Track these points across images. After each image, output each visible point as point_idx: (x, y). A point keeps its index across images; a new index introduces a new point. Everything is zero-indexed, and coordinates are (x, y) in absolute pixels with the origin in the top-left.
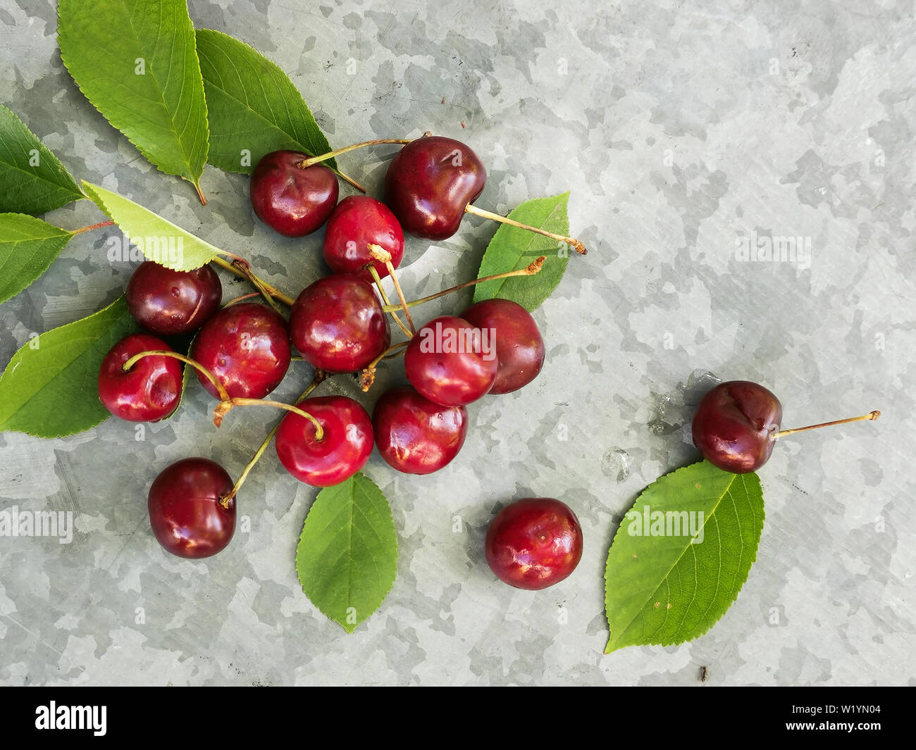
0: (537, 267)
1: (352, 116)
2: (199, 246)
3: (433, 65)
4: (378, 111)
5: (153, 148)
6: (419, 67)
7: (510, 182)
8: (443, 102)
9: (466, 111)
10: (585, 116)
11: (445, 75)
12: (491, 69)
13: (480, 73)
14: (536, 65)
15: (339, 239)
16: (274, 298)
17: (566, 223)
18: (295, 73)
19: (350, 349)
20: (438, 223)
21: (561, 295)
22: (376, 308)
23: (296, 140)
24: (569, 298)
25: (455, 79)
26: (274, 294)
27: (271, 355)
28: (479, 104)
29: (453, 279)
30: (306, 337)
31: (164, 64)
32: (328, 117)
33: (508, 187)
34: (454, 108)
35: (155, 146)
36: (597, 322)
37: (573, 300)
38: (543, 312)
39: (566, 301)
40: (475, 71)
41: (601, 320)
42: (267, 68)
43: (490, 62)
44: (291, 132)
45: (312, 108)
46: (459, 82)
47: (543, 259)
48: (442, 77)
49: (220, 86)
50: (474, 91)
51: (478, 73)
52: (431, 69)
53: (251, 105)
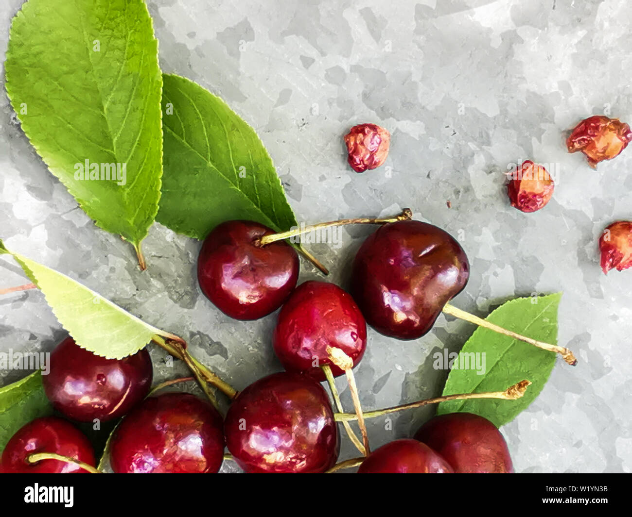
0: (518, 392)
1: (324, 183)
2: (135, 327)
3: (422, 133)
4: (353, 180)
5: (94, 201)
6: (406, 134)
7: (495, 274)
8: (428, 176)
9: (454, 188)
10: (591, 206)
11: (434, 145)
12: (489, 144)
13: (475, 146)
14: (540, 142)
15: (293, 334)
16: (211, 385)
17: (555, 327)
18: (263, 128)
19: (293, 464)
20: (408, 322)
21: (540, 410)
22: (327, 418)
23: (257, 205)
24: (548, 413)
25: (445, 151)
26: (210, 380)
27: (201, 457)
28: (469, 181)
29: (417, 378)
30: (243, 441)
31: (120, 107)
32: (296, 182)
33: (492, 278)
34: (441, 184)
35: (96, 199)
36: (578, 444)
37: (554, 416)
38: (517, 427)
39: (546, 417)
40: (469, 143)
41: (584, 442)
42: (238, 126)
43: (488, 135)
44: (253, 198)
45: (279, 170)
46: (450, 156)
47: (527, 383)
48: (430, 147)
49: (181, 136)
50: (465, 167)
51: (472, 146)
52: (420, 137)
53: (213, 161)
